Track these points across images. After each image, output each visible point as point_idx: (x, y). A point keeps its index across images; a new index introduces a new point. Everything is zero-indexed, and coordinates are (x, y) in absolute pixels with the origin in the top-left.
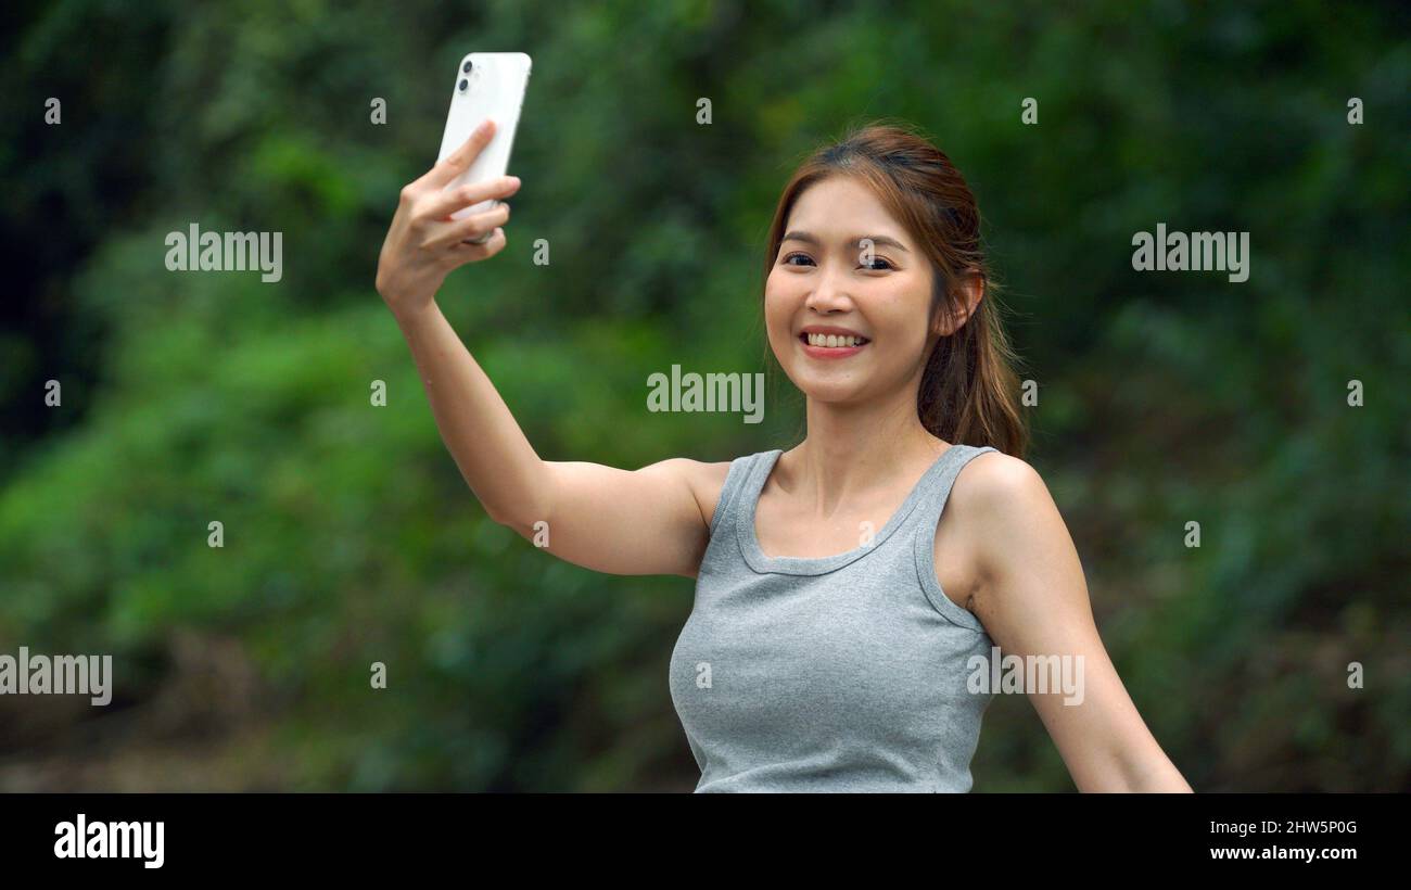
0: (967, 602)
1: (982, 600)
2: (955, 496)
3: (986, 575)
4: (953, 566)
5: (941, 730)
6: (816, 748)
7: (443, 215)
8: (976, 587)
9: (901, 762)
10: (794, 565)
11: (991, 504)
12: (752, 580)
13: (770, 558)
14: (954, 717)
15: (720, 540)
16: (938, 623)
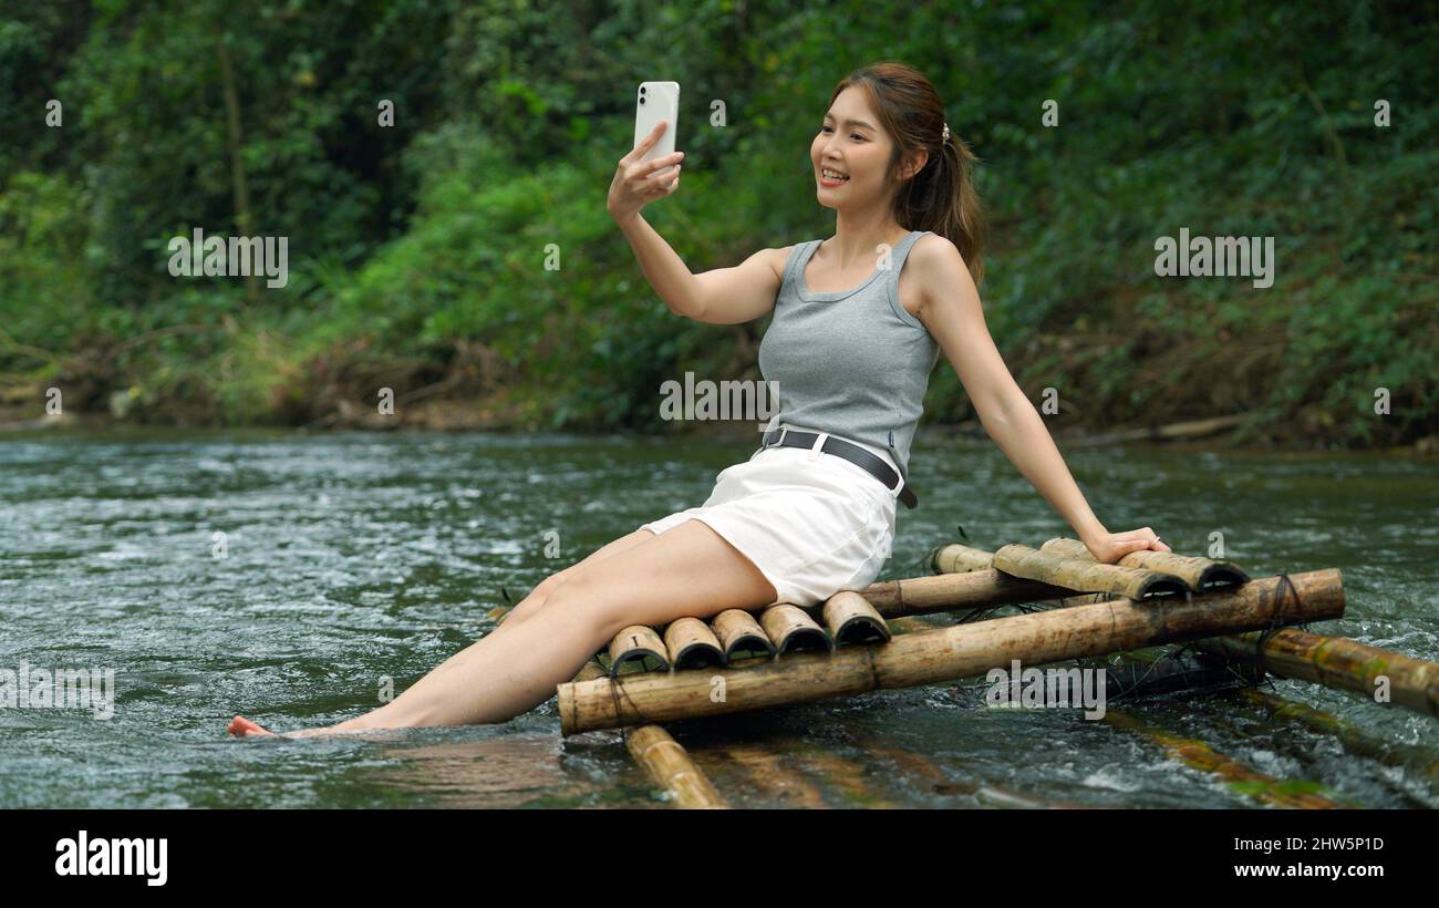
0: (917, 315)
1: (925, 313)
2: (910, 259)
3: (927, 300)
4: (908, 295)
5: (902, 383)
6: (835, 392)
7: (642, 176)
8: (921, 307)
9: (881, 399)
10: (824, 296)
11: (928, 263)
12: (801, 306)
13: (811, 294)
14: (908, 375)
15: (787, 287)
16: (901, 325)
